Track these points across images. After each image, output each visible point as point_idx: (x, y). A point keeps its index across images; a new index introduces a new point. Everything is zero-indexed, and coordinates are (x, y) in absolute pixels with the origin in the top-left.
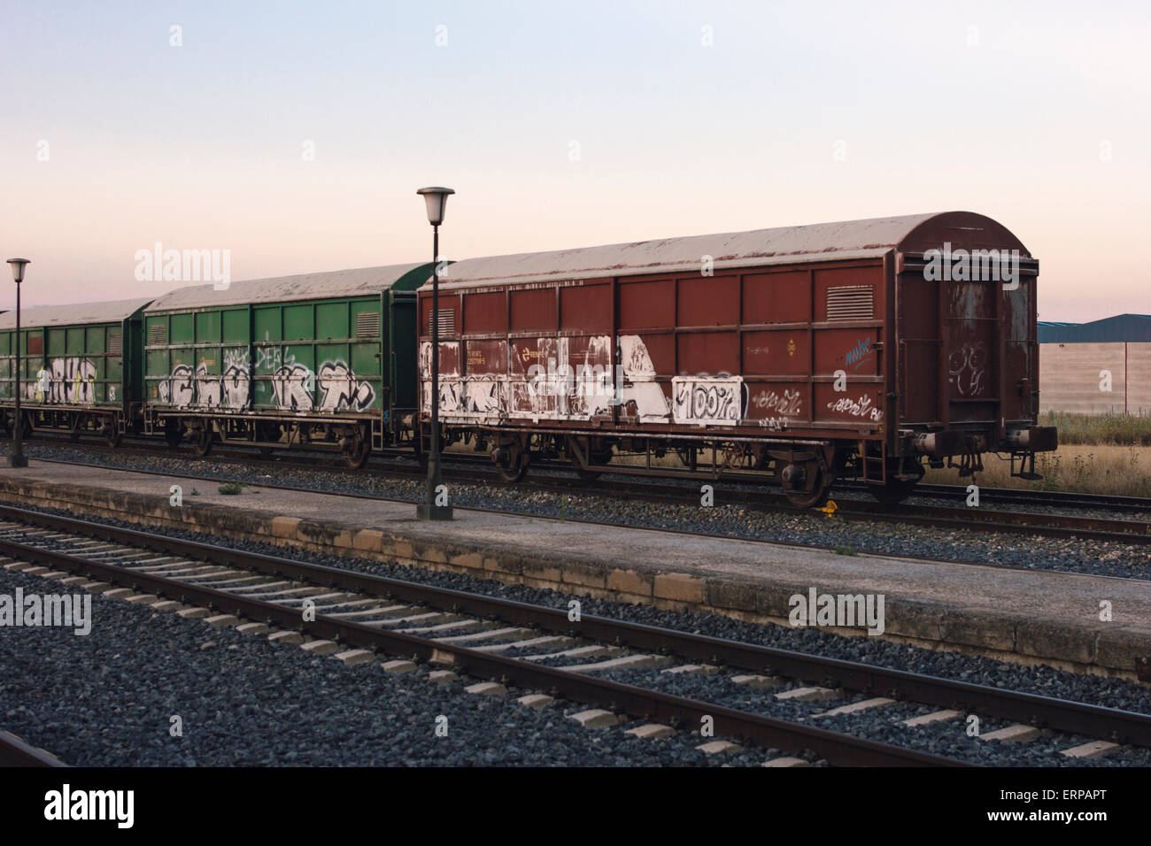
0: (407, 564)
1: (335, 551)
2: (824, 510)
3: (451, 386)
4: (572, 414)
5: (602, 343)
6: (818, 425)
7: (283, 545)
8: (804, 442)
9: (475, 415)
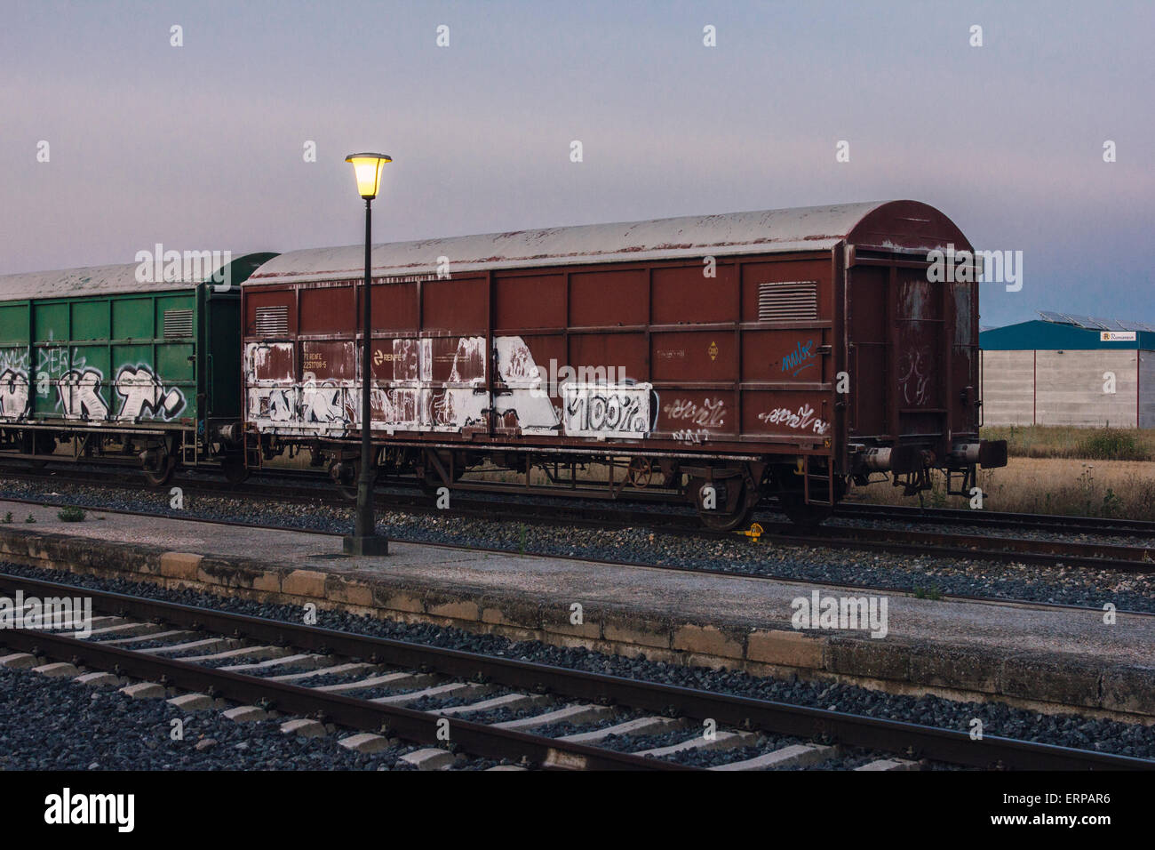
0: (362, 613)
1: (253, 596)
2: (748, 533)
3: (282, 392)
4: (435, 425)
5: (474, 345)
6: (748, 438)
7: (175, 587)
8: (731, 457)
9: (314, 425)
